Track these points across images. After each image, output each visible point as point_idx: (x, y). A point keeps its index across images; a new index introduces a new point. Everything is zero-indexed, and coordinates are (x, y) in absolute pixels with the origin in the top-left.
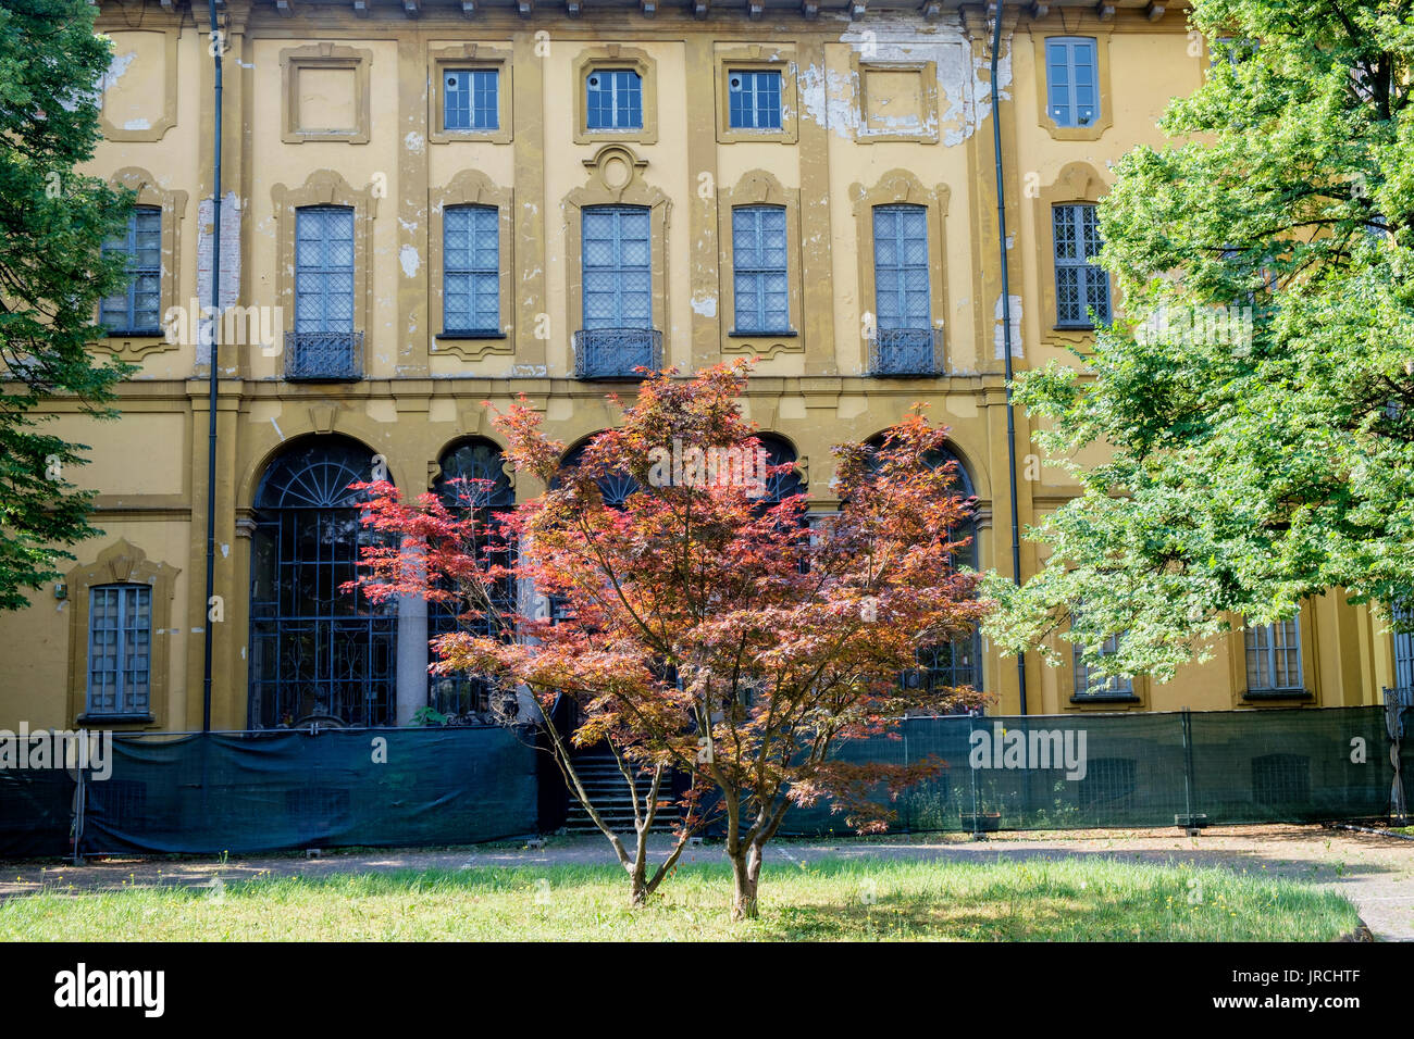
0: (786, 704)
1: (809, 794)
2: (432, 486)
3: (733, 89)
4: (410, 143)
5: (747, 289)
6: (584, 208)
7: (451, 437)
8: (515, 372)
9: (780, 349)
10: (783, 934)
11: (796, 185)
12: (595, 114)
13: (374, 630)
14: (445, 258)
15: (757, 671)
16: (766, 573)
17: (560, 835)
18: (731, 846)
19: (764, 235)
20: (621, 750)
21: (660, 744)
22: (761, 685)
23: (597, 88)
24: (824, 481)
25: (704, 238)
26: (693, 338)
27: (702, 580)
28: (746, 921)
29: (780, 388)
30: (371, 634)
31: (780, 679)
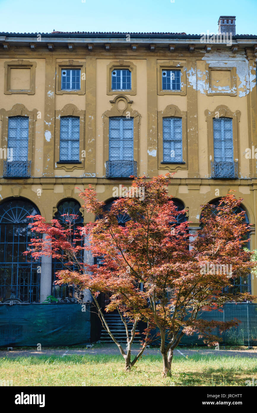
0: (182, 298)
1: (190, 331)
2: (54, 216)
3: (164, 76)
4: (49, 94)
5: (167, 147)
6: (110, 118)
7: (61, 199)
8: (85, 175)
9: (179, 168)
10: (181, 383)
11: (186, 110)
12: (114, 84)
13: (33, 267)
14: (60, 135)
15: (172, 286)
16: (176, 251)
17: (98, 343)
18: (162, 349)
19: (174, 128)
20: (122, 313)
21: (136, 312)
22: (173, 291)
23: (115, 75)
24: (195, 216)
25: (153, 129)
26: (148, 164)
27: (153, 252)
28: (167, 377)
29: (179, 182)
30: (31, 269)
31: (180, 289)
